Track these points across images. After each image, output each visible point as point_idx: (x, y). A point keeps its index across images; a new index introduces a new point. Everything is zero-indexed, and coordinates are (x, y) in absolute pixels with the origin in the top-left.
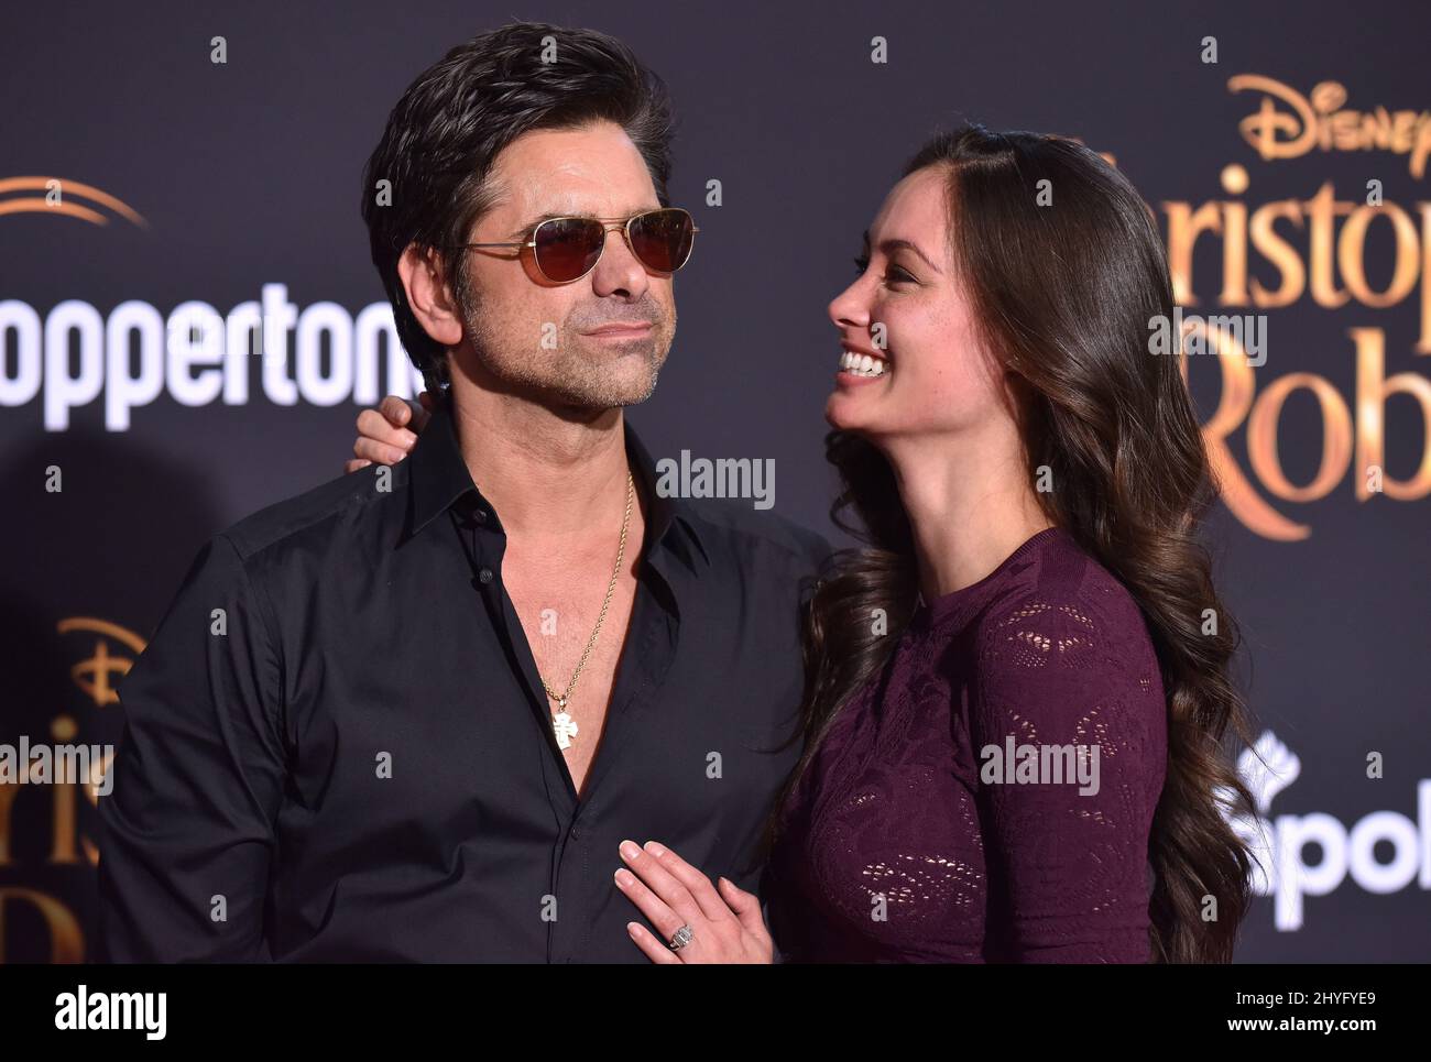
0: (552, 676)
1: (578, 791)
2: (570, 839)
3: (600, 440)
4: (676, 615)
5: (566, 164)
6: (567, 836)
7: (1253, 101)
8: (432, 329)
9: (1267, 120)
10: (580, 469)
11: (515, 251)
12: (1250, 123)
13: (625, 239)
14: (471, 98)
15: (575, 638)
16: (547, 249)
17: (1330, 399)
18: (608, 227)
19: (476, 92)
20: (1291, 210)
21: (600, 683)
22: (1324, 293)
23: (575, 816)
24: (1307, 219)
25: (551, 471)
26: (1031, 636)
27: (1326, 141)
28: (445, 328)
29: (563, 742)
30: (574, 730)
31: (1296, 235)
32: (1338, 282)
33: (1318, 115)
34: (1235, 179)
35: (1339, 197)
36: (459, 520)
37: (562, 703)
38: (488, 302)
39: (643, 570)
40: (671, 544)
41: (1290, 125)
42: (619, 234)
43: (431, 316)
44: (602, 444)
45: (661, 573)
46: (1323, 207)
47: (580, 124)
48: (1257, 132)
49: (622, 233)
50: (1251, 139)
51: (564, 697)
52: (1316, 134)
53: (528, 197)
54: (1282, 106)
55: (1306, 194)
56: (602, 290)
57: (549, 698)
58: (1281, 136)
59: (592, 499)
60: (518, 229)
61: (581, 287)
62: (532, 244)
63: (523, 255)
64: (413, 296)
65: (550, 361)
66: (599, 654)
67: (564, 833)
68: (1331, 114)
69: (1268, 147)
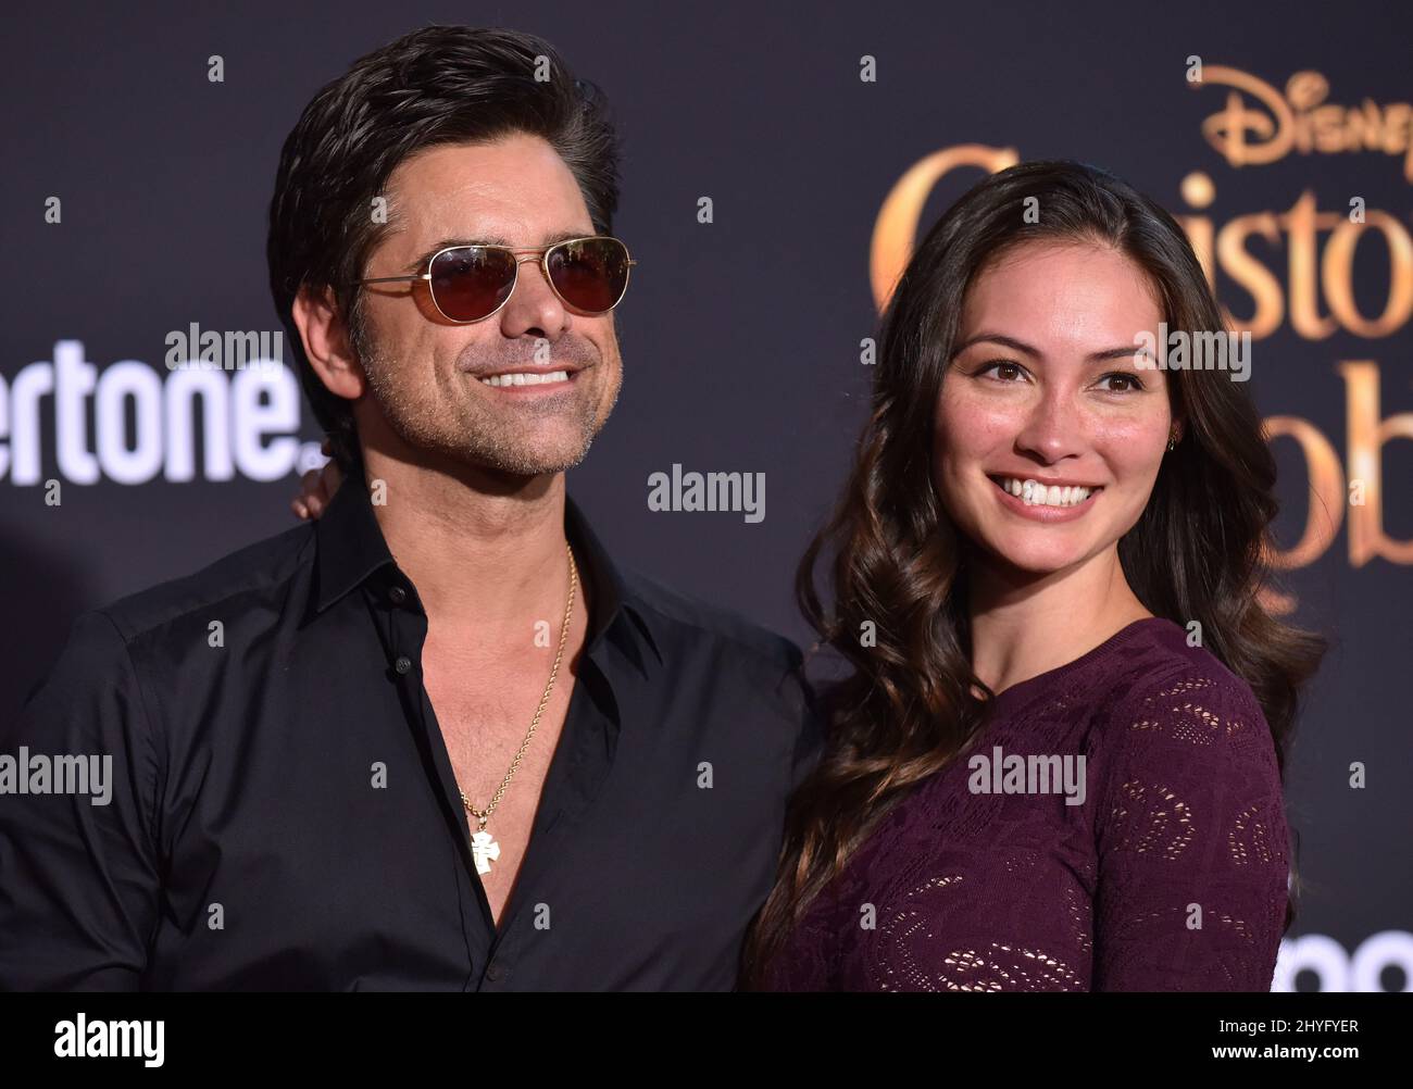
0: (471, 790)
1: (496, 922)
2: (485, 979)
3: (531, 511)
4: (616, 721)
5: (472, 183)
6: (482, 978)
7: (1216, 98)
8: (329, 378)
9: (1235, 119)
10: (505, 545)
11: (406, 286)
12: (1213, 124)
13: (542, 270)
14: (364, 109)
15: (501, 746)
16: (445, 283)
17: (1316, 447)
18: (519, 258)
19: (367, 104)
20: (1266, 224)
21: (527, 800)
22: (1307, 322)
23: (491, 953)
24: (1284, 237)
25: (474, 545)
26: (1199, 710)
27: (1305, 141)
28: (341, 380)
29: (482, 867)
30: (495, 852)
31: (1271, 254)
32: (1323, 307)
33: (1294, 111)
34: (1198, 190)
35: (1322, 207)
36: (373, 600)
37: (482, 820)
38: (384, 349)
39: (583, 667)
40: (617, 637)
41: (1260, 123)
42: (536, 266)
43: (329, 365)
44: (534, 516)
45: (603, 671)
46: (1302, 221)
47: (489, 138)
48: (1223, 134)
49: (540, 265)
50: (1217, 143)
51: (484, 814)
52: (1293, 134)
53: (427, 223)
54: (1252, 103)
55: (1282, 205)
56: (512, 330)
57: (468, 813)
58: (1251, 137)
59: (524, 583)
60: (414, 259)
61: (488, 327)
62: (428, 277)
63: (417, 289)
64: (310, 344)
65: (452, 413)
66: (529, 765)
67: (477, 972)
68: (1309, 110)
69: (1236, 151)
